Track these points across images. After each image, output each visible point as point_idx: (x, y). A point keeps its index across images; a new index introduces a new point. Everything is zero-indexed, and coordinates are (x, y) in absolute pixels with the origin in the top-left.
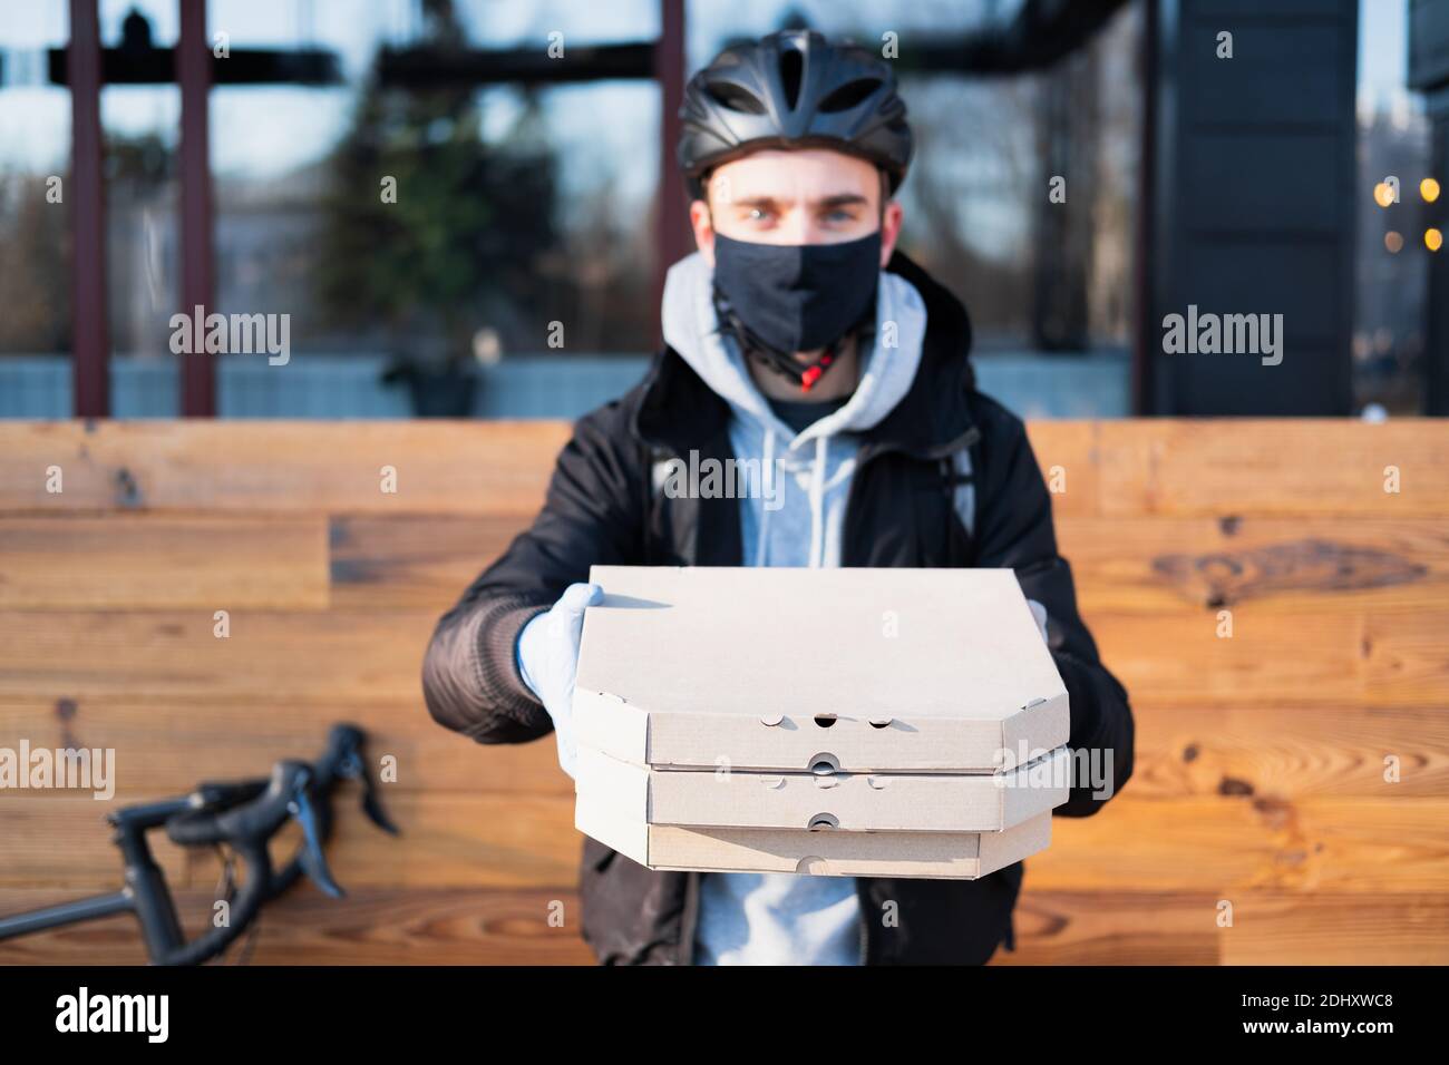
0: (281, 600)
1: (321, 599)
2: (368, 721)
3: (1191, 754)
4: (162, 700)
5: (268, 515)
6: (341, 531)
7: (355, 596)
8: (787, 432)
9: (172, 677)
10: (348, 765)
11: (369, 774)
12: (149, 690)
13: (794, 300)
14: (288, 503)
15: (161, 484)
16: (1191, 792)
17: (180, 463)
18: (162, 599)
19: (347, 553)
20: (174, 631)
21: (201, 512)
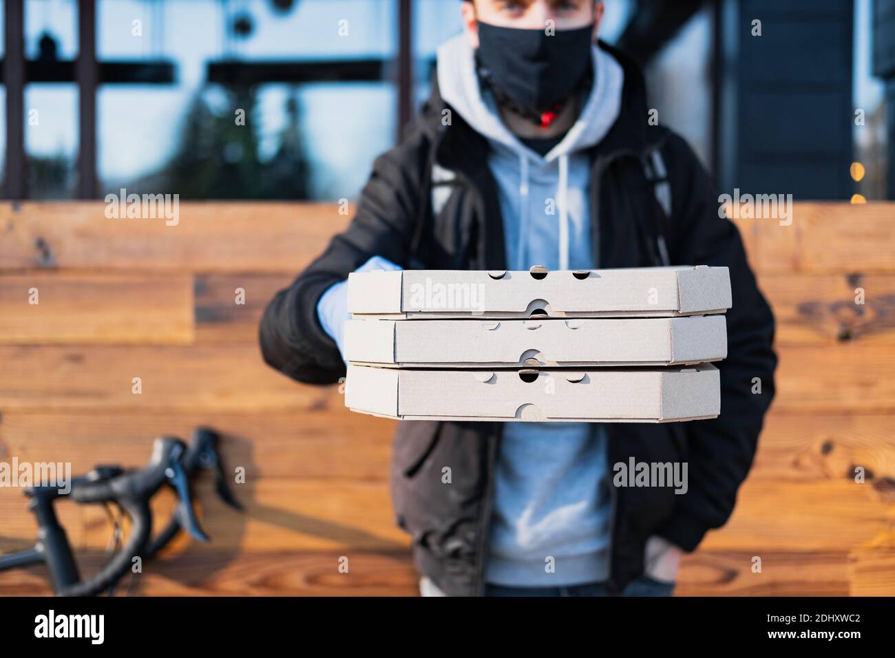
0: (156, 336)
1: (187, 335)
2: (221, 426)
3: (827, 448)
4: (65, 411)
5: (147, 273)
6: (203, 284)
7: (212, 333)
8: (535, 157)
9: (73, 393)
10: (205, 457)
11: (221, 466)
12: (56, 403)
13: (534, 69)
14: (163, 263)
15: (70, 251)
16: (828, 477)
17: (83, 234)
18: (68, 335)
19: (206, 301)
20: (76, 359)
21: (98, 270)
